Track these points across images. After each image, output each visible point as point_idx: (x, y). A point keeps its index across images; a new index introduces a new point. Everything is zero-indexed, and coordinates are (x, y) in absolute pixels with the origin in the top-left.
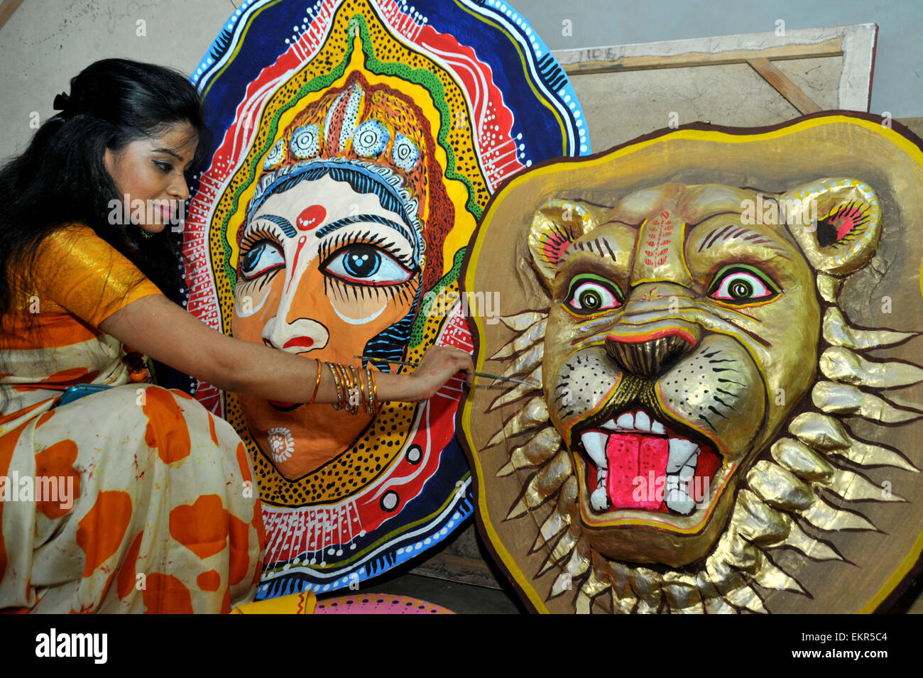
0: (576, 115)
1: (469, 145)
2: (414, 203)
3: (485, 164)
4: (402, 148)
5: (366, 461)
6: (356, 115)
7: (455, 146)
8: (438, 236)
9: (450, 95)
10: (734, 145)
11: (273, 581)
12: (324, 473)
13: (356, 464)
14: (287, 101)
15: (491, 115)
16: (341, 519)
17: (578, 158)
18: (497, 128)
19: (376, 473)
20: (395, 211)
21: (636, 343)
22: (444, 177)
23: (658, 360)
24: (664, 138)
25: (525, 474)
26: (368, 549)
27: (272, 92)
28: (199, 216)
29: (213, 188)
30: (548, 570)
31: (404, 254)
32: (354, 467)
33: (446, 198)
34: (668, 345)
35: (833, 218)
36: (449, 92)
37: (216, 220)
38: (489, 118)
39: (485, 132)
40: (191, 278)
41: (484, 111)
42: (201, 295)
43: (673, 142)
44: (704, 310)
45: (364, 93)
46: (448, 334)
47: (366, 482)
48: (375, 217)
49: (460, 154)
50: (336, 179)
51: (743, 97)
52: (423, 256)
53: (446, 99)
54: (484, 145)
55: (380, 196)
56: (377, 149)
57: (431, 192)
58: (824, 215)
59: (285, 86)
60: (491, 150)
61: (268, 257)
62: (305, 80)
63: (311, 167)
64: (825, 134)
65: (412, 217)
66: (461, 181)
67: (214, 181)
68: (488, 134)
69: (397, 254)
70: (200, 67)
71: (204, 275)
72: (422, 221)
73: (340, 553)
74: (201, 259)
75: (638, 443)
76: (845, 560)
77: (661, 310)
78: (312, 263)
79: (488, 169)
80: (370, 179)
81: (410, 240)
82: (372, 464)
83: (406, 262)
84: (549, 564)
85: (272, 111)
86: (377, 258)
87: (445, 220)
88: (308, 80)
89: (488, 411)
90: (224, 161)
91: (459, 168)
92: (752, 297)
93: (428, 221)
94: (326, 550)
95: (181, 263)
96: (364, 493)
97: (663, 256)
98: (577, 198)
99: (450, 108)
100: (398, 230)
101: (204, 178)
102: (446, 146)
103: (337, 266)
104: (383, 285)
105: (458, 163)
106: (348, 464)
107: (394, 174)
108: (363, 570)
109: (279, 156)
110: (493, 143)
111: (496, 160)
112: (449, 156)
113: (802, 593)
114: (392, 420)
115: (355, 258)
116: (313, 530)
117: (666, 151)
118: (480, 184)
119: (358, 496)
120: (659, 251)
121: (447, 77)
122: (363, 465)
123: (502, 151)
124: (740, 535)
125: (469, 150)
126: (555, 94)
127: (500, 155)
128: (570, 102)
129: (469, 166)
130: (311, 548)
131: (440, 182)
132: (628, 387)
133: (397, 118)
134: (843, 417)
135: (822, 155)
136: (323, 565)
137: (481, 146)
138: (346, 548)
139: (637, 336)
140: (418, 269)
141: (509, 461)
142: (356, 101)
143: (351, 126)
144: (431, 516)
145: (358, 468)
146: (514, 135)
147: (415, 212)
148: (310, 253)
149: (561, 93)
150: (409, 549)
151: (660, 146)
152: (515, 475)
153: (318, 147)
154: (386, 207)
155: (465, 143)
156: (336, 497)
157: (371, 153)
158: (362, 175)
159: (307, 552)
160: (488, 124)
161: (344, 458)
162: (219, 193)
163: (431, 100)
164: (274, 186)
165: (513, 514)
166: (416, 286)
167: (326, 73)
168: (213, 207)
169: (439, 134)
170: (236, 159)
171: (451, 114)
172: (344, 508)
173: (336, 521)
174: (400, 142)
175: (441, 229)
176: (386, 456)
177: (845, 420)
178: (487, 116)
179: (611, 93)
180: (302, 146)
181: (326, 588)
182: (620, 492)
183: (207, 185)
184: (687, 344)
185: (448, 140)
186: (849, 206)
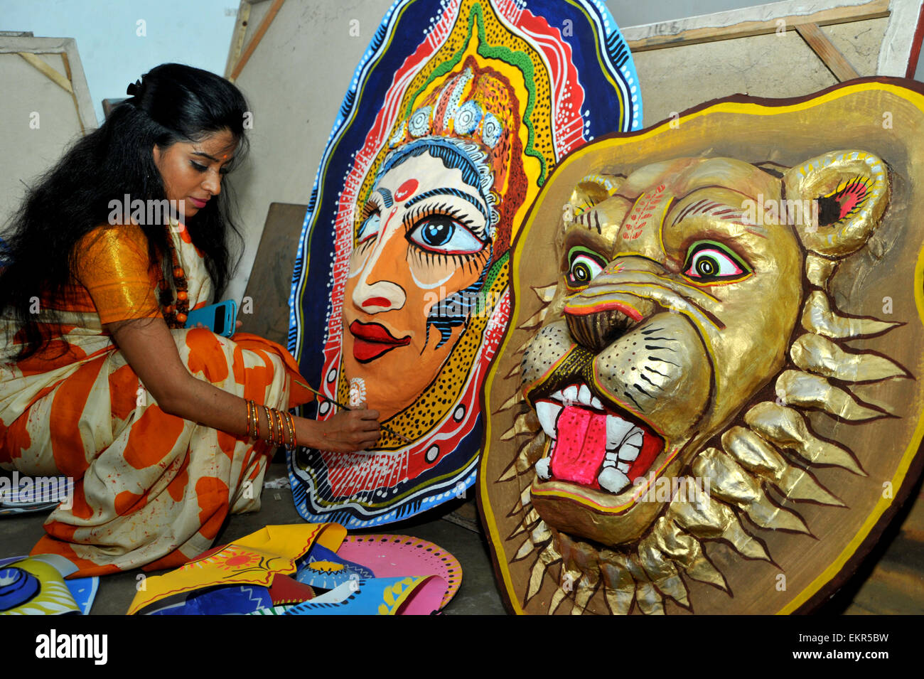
0: (633, 90)
1: (547, 123)
2: (489, 178)
3: (557, 140)
4: (489, 125)
5: (424, 415)
6: (460, 96)
7: (536, 124)
8: (511, 209)
9: (538, 75)
10: (767, 117)
11: (333, 512)
12: (393, 422)
13: (416, 417)
14: (421, 85)
15: (567, 93)
16: (395, 466)
17: (631, 133)
18: (571, 106)
19: (429, 427)
20: (474, 185)
21: (580, 315)
22: (523, 154)
23: (600, 333)
24: (705, 112)
25: (521, 440)
26: (404, 495)
27: (411, 78)
28: (351, 190)
29: (363, 165)
30: (520, 533)
31: (476, 225)
32: (415, 419)
33: (523, 174)
34: (609, 319)
35: (840, 194)
36: (538, 73)
37: (362, 193)
38: (566, 96)
39: (561, 109)
40: (339, 243)
41: (563, 89)
42: (343, 259)
43: (712, 115)
44: (665, 287)
45: (473, 76)
46: (505, 303)
47: (421, 435)
48: (454, 190)
49: (539, 132)
50: (433, 156)
51: (791, 66)
52: (494, 228)
53: (535, 78)
54: (559, 122)
55: (463, 172)
56: (471, 128)
57: (512, 167)
58: (831, 192)
59: (420, 72)
60: (563, 127)
61: (372, 225)
62: (434, 66)
63: (417, 145)
64: (854, 104)
65: (486, 191)
66: (537, 157)
67: (365, 158)
68: (563, 112)
69: (470, 225)
70: (363, 58)
71: (348, 241)
72: (500, 195)
73: (385, 495)
74: (348, 227)
75: (589, 417)
76: (772, 562)
77: (613, 284)
78: (398, 231)
79: (559, 146)
80: (459, 155)
81: (484, 213)
82: (428, 418)
83: (479, 233)
84: (522, 528)
85: (409, 95)
86: (451, 228)
87: (519, 195)
88: (437, 66)
89: (507, 377)
90: (374, 139)
91: (537, 145)
92: (718, 275)
93: (505, 196)
94: (377, 491)
95: (335, 231)
96: (417, 444)
97: (638, 231)
98: (619, 173)
99: (537, 87)
100: (473, 203)
101: (359, 156)
102: (528, 124)
103: (418, 235)
104: (453, 254)
105: (536, 140)
106: (411, 416)
107: (480, 151)
108: (394, 513)
109: (400, 135)
110: (566, 120)
111: (567, 136)
112: (531, 134)
113: (724, 590)
114: (450, 380)
115: (432, 227)
116: (374, 473)
117: (704, 125)
118: (551, 160)
119: (412, 446)
120: (637, 226)
121: (538, 58)
122: (422, 419)
123: (572, 128)
124: (675, 521)
125: (547, 128)
126: (618, 69)
127: (571, 131)
128: (629, 78)
129: (545, 144)
130: (368, 488)
131: (519, 158)
132: (575, 359)
133: (491, 99)
134: (807, 411)
135: (847, 126)
136: (370, 504)
137: (556, 124)
138: (390, 491)
139: (582, 309)
140: (489, 240)
141: (513, 426)
142: (463, 84)
143: (454, 107)
144: (457, 472)
145: (417, 421)
146: (583, 112)
147: (489, 186)
148: (397, 223)
149: (623, 69)
150: (432, 499)
151: (699, 120)
152: (514, 440)
153: (428, 127)
154: (466, 182)
155: (544, 121)
156: (397, 445)
157: (466, 132)
158: (453, 151)
159: (363, 491)
160: (564, 102)
161: (409, 411)
162: (367, 169)
163: (523, 81)
164: (392, 162)
165: (505, 477)
166: (487, 256)
167: (449, 59)
168: (361, 181)
169: (525, 113)
170: (381, 140)
171: (537, 93)
172: (400, 456)
173: (391, 467)
174: (488, 121)
175: (514, 203)
176: (440, 412)
177: (807, 414)
178: (564, 94)
179: (674, 68)
180: (417, 126)
181: (364, 524)
182: (561, 464)
183: (360, 162)
184: (629, 319)
185: (531, 118)
186: (856, 182)
